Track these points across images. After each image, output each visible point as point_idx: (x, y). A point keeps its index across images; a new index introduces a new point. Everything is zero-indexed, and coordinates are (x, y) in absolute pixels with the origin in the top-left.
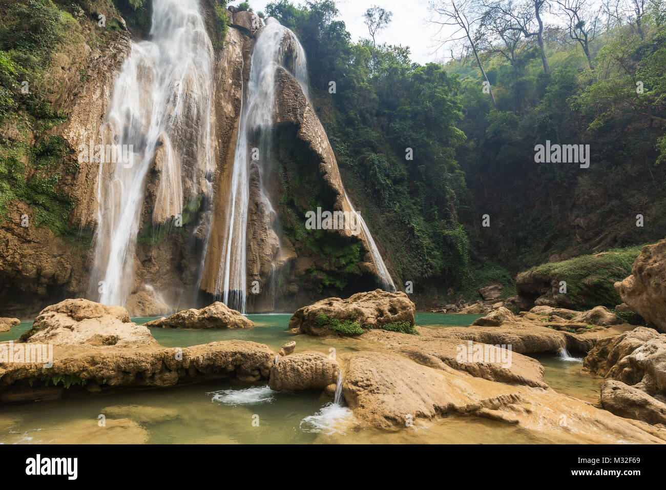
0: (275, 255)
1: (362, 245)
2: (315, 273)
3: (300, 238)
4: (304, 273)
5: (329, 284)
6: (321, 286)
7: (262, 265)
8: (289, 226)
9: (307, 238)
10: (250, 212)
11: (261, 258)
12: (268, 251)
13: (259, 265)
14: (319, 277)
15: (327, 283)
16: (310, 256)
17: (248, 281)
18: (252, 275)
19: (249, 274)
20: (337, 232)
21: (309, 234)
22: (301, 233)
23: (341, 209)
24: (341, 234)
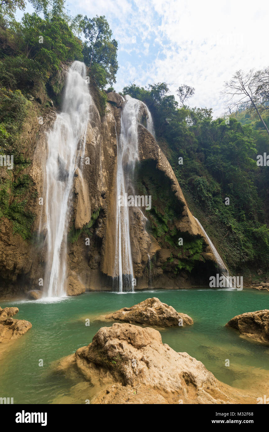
0: (149, 248)
1: (204, 240)
2: (172, 260)
3: (160, 235)
4: (166, 260)
5: (182, 268)
6: (176, 269)
7: (143, 256)
8: (153, 227)
9: (165, 235)
10: (131, 219)
11: (141, 250)
12: (145, 246)
13: (141, 256)
14: (176, 263)
15: (181, 267)
16: (168, 248)
17: (134, 268)
18: (137, 263)
19: (135, 263)
20: (187, 232)
21: (166, 232)
22: (160, 232)
23: (187, 216)
24: (190, 233)
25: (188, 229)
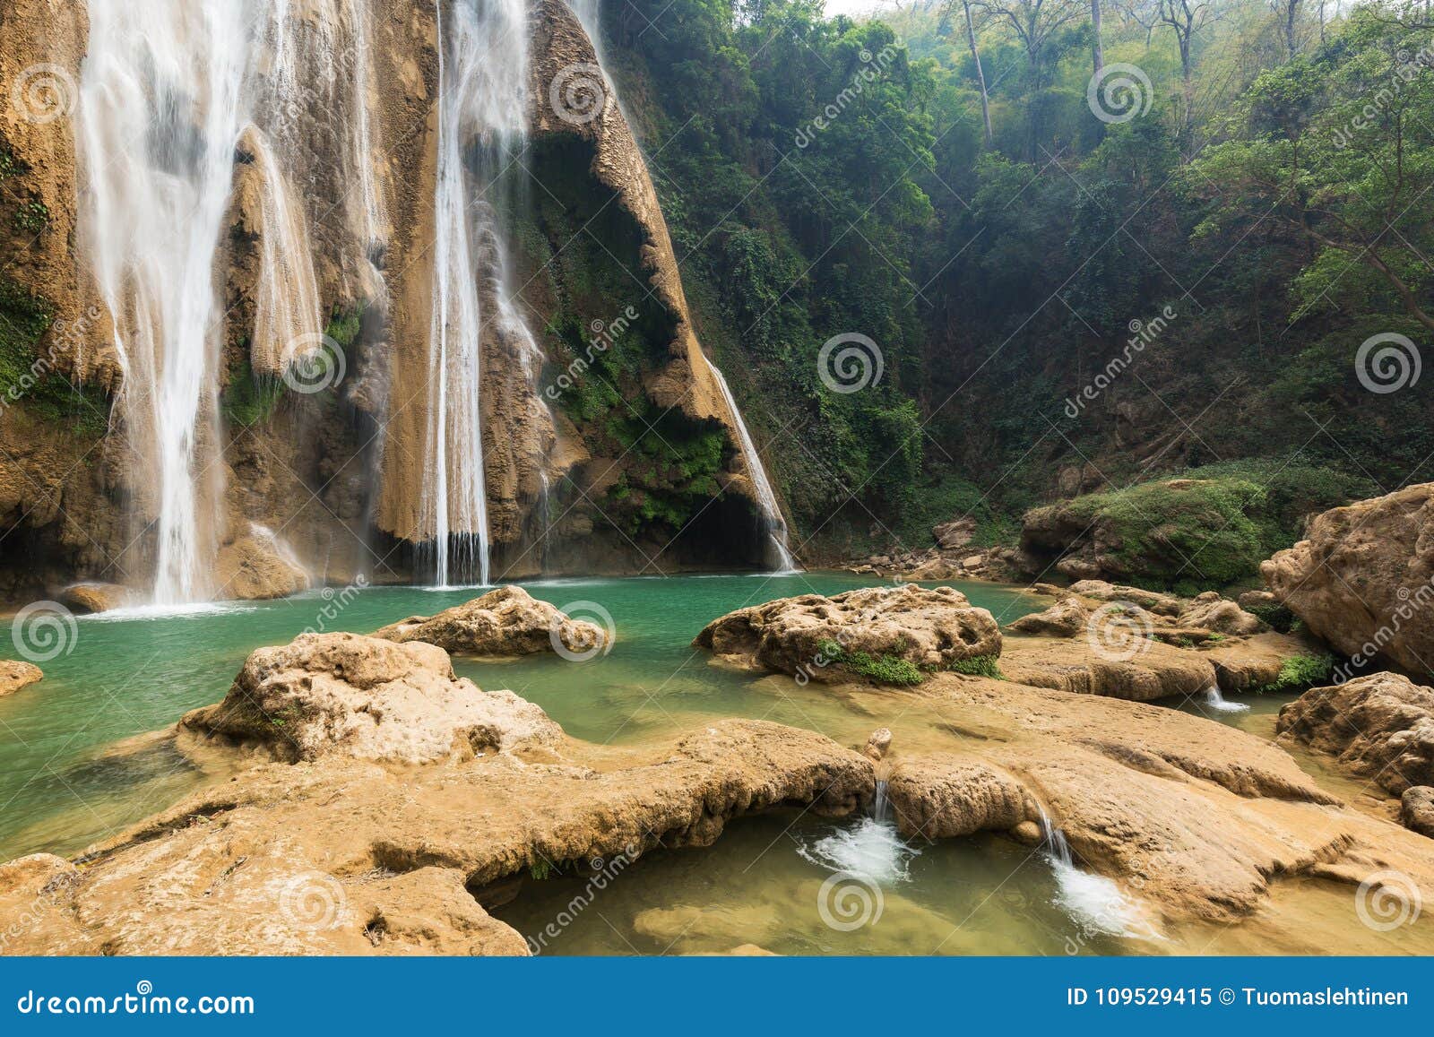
1: (728, 436)
2: (625, 493)
3: (592, 416)
4: (605, 494)
5: (655, 517)
6: (637, 521)
7: (522, 477)
9: (608, 415)
10: (486, 353)
11: (519, 462)
12: (533, 446)
13: (515, 478)
14: (635, 501)
15: (650, 514)
16: (615, 455)
17: (492, 515)
18: (500, 500)
19: (493, 497)
20: (678, 407)
21: (611, 406)
22: (594, 405)
23: (685, 357)
24: (688, 412)
25: (680, 400)
